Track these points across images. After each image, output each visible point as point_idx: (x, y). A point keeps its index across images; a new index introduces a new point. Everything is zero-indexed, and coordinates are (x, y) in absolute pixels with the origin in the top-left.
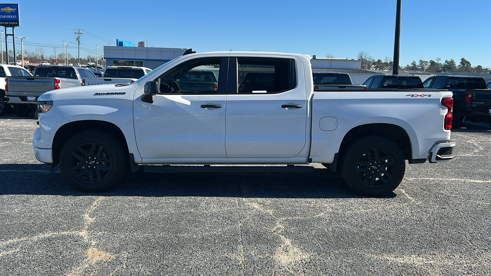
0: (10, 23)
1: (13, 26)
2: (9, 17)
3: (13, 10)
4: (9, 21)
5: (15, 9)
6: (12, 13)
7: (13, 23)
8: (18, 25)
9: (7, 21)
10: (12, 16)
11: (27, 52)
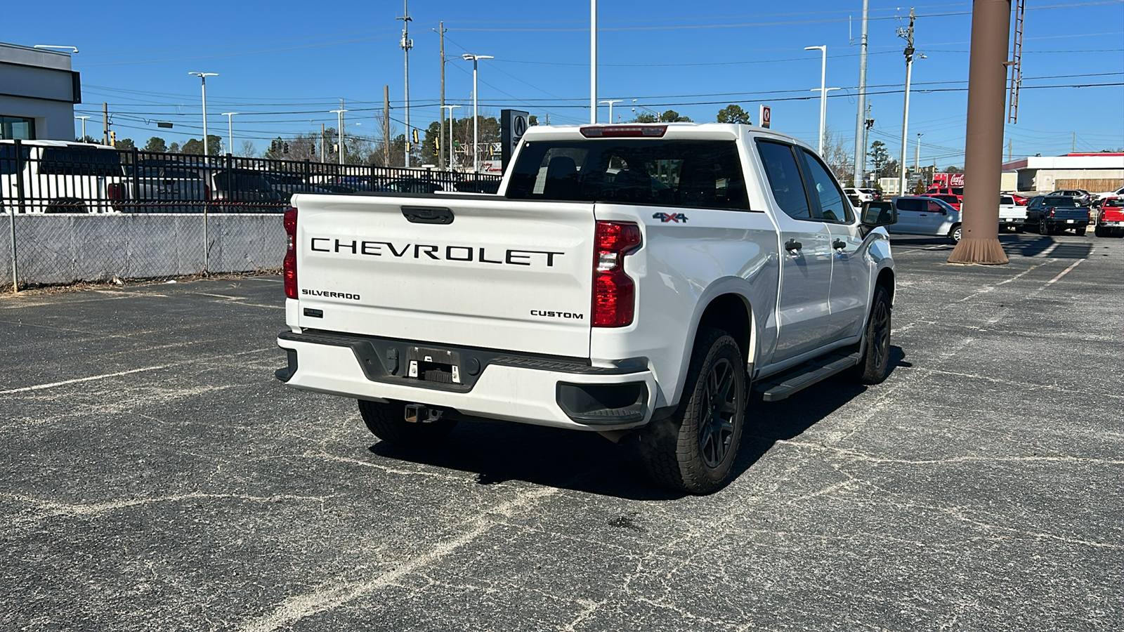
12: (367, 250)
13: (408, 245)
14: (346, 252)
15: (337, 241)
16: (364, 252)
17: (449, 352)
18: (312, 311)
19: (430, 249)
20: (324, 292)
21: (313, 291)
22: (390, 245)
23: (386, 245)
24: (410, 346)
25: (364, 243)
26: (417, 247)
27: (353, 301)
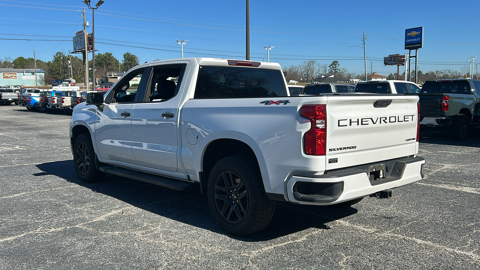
0: (414, 46)
1: (416, 48)
2: (413, 40)
3: (417, 33)
4: (413, 44)
5: (420, 32)
6: (417, 36)
7: (417, 45)
8: (421, 47)
9: (411, 44)
10: (416, 39)
11: (451, 72)
12: (363, 123)
13: (378, 118)
14: (354, 125)
15: (350, 120)
16: (362, 124)
17: (382, 165)
18: (333, 160)
19: (384, 119)
20: (341, 148)
21: (335, 149)
22: (371, 119)
23: (370, 119)
24: (369, 166)
25: (362, 119)
26: (381, 118)
27: (353, 150)
